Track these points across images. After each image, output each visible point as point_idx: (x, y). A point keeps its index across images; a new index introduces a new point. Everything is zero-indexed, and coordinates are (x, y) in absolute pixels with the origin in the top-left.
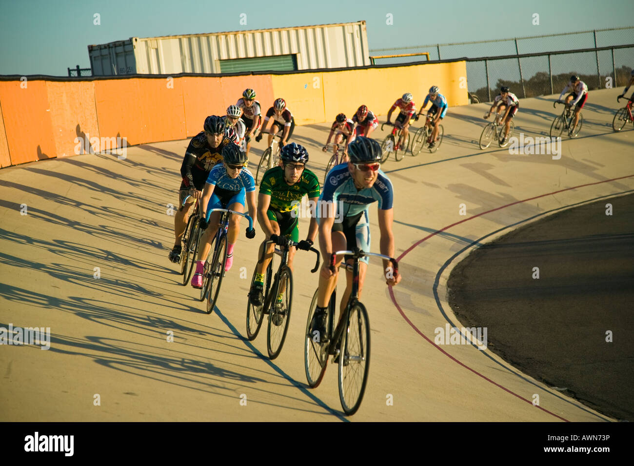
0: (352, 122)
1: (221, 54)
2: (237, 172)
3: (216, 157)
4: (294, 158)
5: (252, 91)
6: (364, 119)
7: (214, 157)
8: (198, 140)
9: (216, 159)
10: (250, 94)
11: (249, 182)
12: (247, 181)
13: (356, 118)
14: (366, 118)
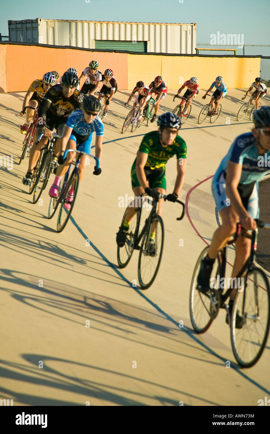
0: (148, 88)
1: (96, 36)
2: (92, 118)
3: (67, 105)
4: (171, 124)
5: (96, 62)
6: (159, 85)
7: (65, 104)
8: (55, 89)
9: (67, 106)
10: (95, 65)
11: (99, 128)
12: (99, 127)
13: (153, 85)
14: (160, 85)
